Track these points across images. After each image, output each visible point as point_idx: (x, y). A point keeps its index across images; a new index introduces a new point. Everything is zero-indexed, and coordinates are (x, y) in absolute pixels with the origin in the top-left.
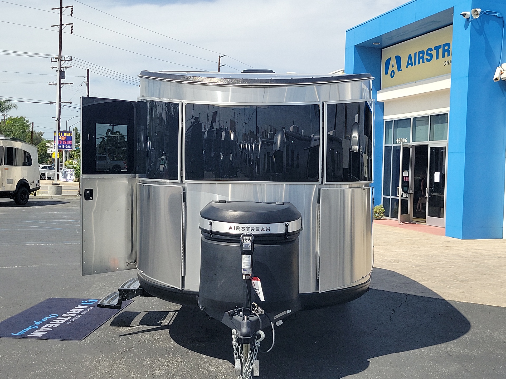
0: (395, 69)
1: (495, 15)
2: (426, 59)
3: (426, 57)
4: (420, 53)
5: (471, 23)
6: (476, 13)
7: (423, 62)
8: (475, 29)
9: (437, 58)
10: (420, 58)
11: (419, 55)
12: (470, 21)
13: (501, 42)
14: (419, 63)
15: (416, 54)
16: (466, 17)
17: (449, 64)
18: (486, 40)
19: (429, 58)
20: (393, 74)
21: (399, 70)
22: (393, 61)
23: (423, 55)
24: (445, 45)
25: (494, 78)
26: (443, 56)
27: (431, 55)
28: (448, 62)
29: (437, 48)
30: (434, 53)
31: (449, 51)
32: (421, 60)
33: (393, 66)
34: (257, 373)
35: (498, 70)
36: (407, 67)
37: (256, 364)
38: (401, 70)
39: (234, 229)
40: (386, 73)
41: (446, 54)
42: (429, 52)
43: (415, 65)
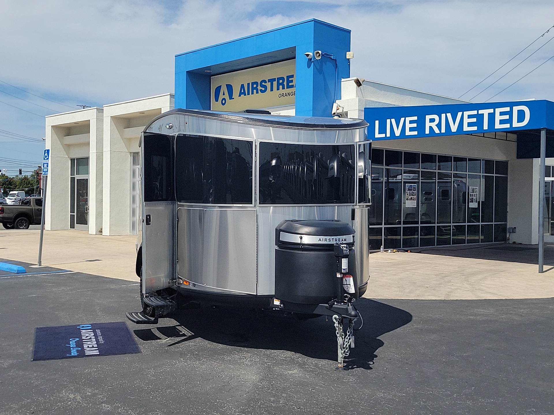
0: (227, 96)
1: (330, 58)
2: (260, 90)
3: (259, 88)
4: (253, 84)
5: (314, 63)
6: (318, 55)
7: (257, 93)
8: (317, 68)
9: (272, 90)
10: (253, 88)
11: (252, 86)
12: (313, 61)
13: (335, 81)
14: (253, 93)
15: (249, 84)
16: (309, 57)
17: (284, 97)
18: (325, 79)
19: (263, 89)
20: (224, 102)
21: (231, 98)
22: (224, 89)
23: (257, 86)
24: (279, 79)
25: (333, 113)
26: (278, 89)
27: (266, 87)
28: (283, 94)
29: (271, 81)
30: (268, 85)
31: (284, 84)
32: (255, 91)
33: (224, 93)
34: (353, 346)
35: (335, 105)
36: (240, 96)
37: (352, 339)
38: (233, 99)
39: (323, 241)
40: (217, 100)
41: (281, 87)
42: (263, 84)
43: (248, 94)
